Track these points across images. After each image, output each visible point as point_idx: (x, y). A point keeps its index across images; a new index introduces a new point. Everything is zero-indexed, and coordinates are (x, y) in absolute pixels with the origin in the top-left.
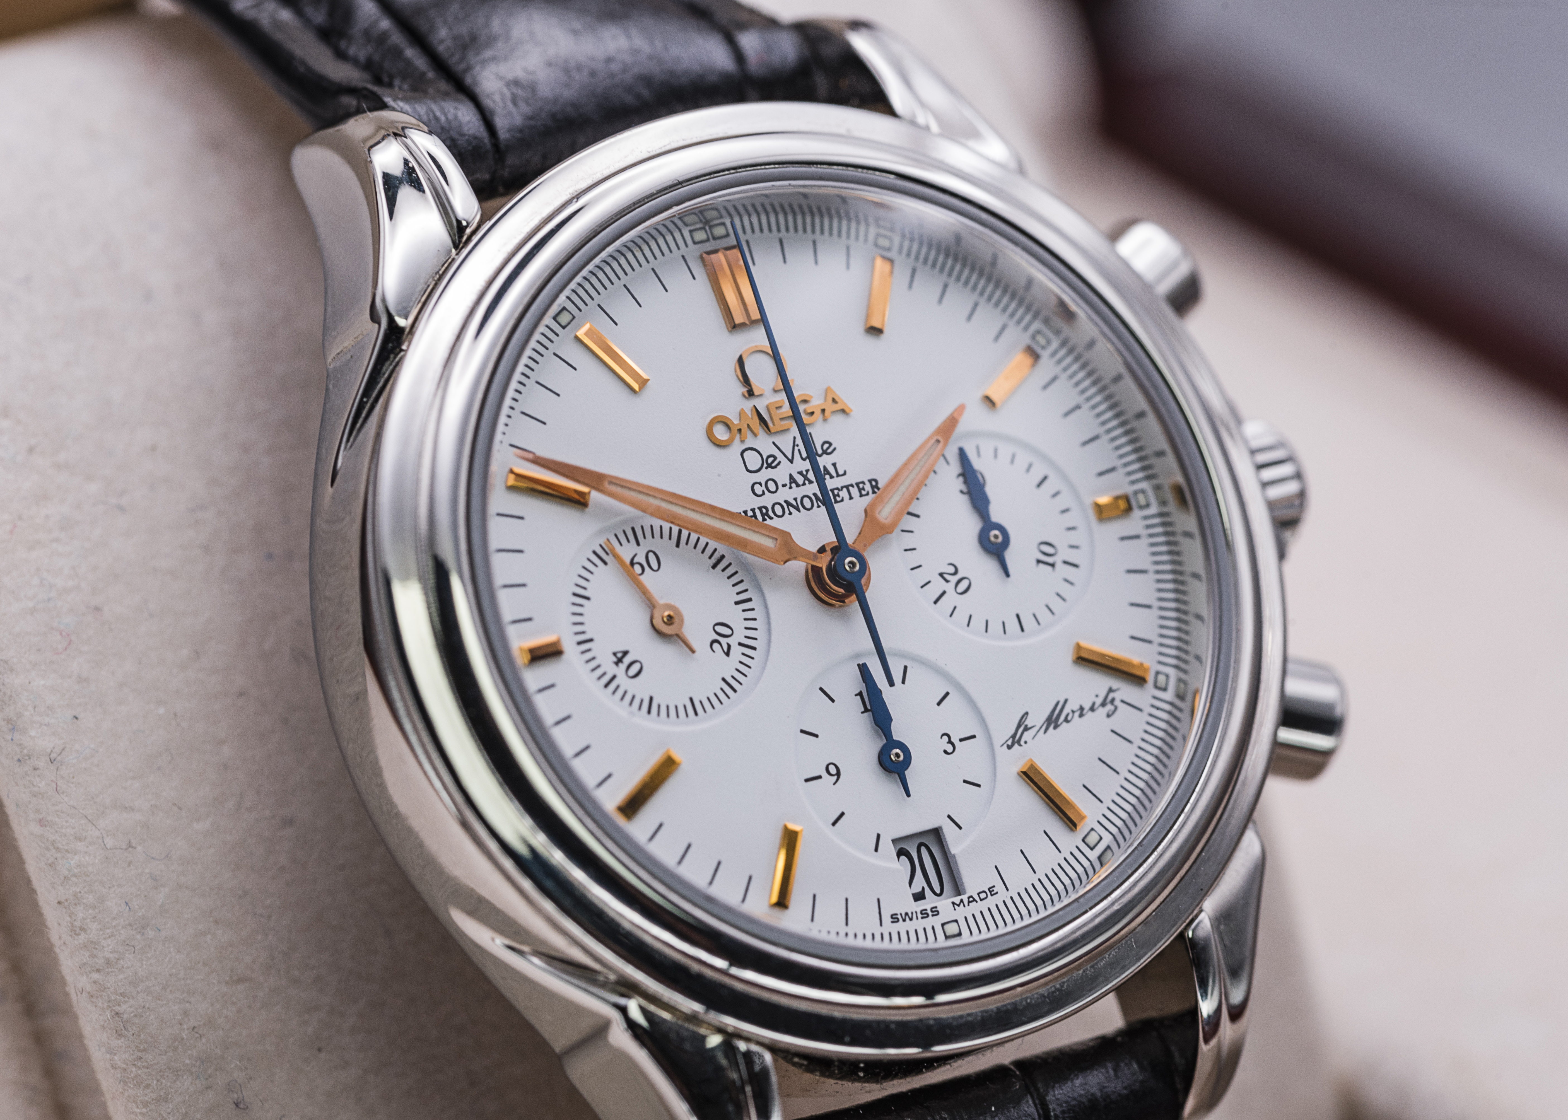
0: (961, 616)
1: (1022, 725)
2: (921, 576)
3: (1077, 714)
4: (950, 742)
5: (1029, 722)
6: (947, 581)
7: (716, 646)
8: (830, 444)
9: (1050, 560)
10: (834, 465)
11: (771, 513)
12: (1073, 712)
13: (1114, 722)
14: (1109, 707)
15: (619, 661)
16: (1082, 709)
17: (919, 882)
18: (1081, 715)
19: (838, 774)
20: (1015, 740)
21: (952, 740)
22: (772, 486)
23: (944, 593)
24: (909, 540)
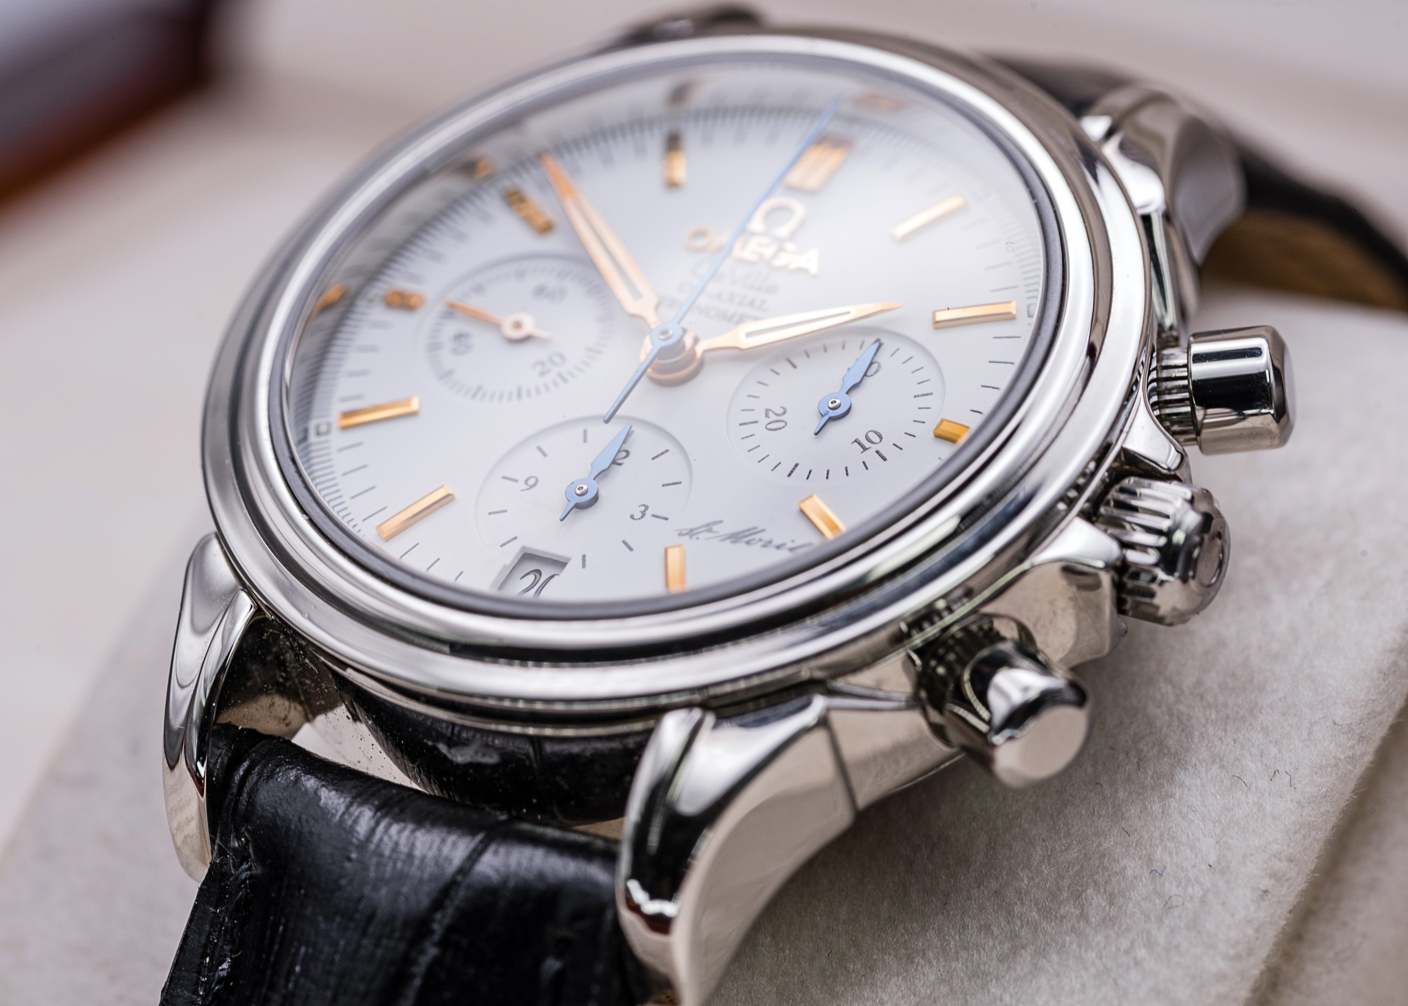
0: (751, 443)
1: (709, 528)
2: (750, 403)
3: (761, 543)
4: (643, 512)
5: (715, 528)
6: (767, 416)
9: (867, 444)
12: (760, 540)
16: (770, 542)
18: (763, 546)
19: (532, 487)
20: (691, 533)
21: (647, 512)
23: (755, 422)
24: (768, 378)
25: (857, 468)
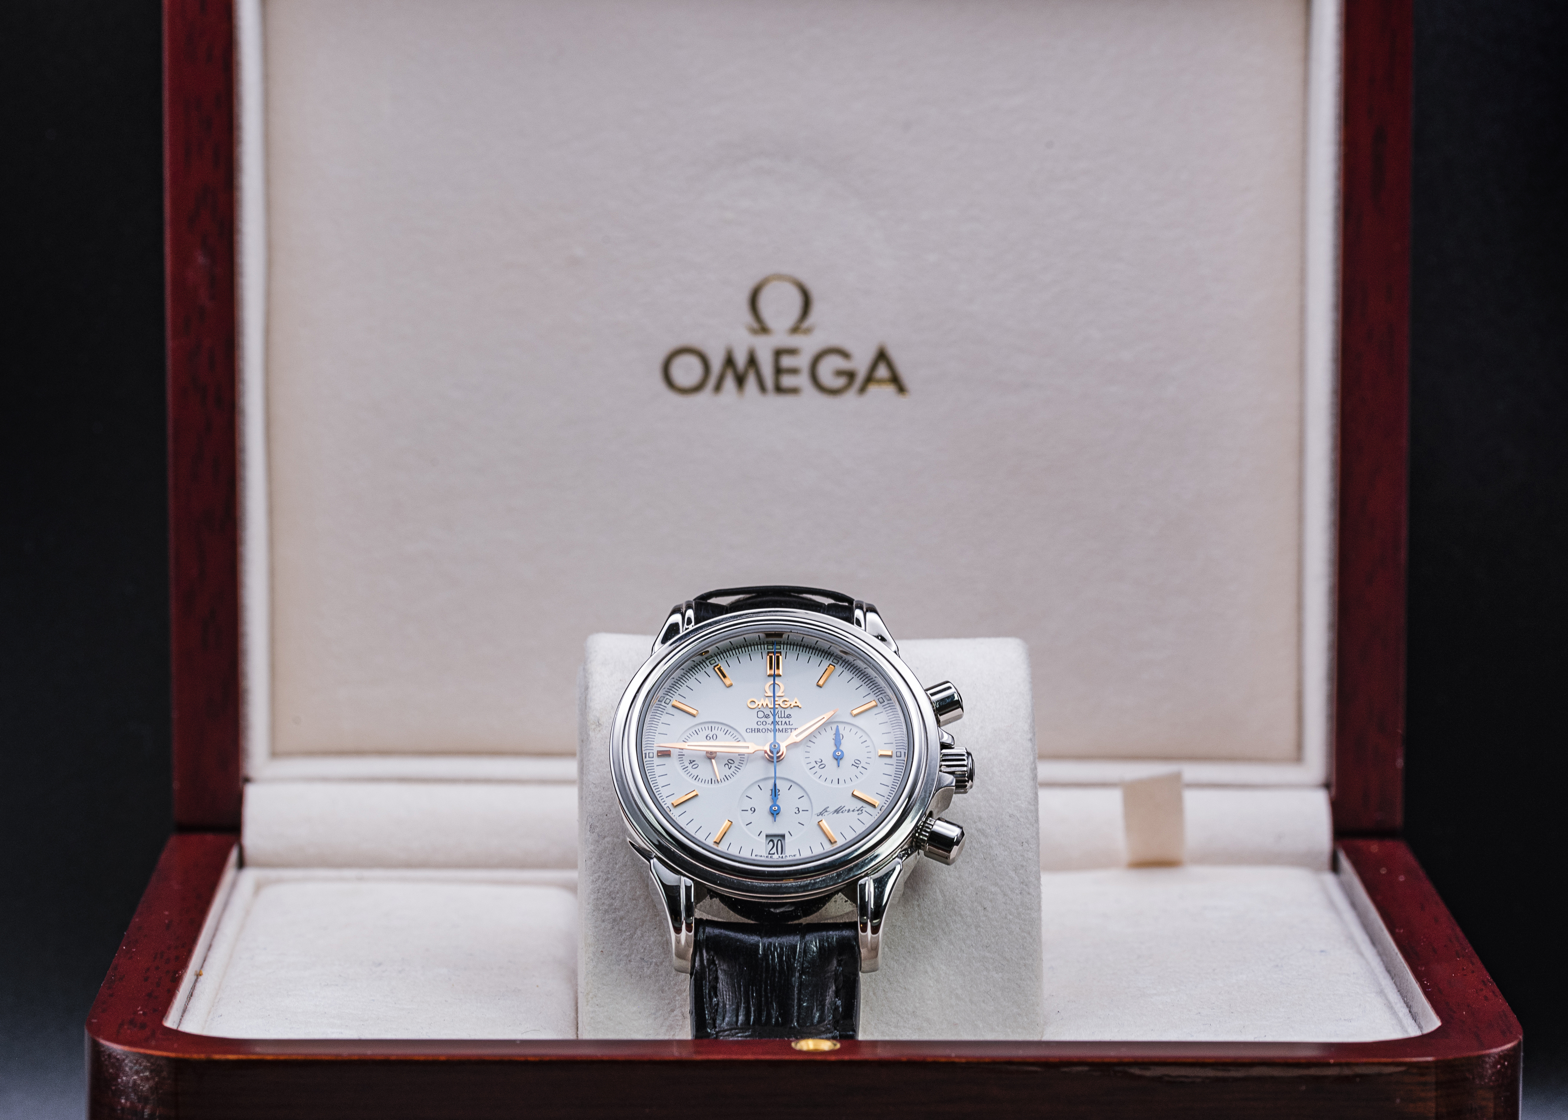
0: (818, 775)
1: (825, 810)
2: (808, 760)
3: (846, 811)
4: (798, 810)
5: (828, 810)
6: (817, 763)
7: (726, 766)
8: (790, 715)
9: (857, 765)
10: (789, 722)
11: (761, 731)
13: (860, 817)
14: (860, 812)
15: (691, 763)
16: (849, 810)
17: (774, 850)
18: (848, 812)
19: (754, 811)
20: (821, 814)
22: (764, 723)
23: (814, 767)
24: (808, 749)
25: (859, 775)
